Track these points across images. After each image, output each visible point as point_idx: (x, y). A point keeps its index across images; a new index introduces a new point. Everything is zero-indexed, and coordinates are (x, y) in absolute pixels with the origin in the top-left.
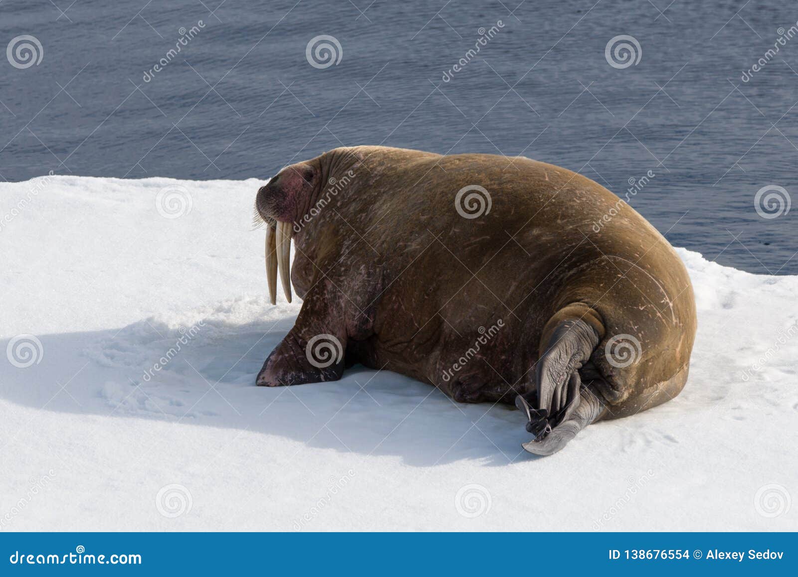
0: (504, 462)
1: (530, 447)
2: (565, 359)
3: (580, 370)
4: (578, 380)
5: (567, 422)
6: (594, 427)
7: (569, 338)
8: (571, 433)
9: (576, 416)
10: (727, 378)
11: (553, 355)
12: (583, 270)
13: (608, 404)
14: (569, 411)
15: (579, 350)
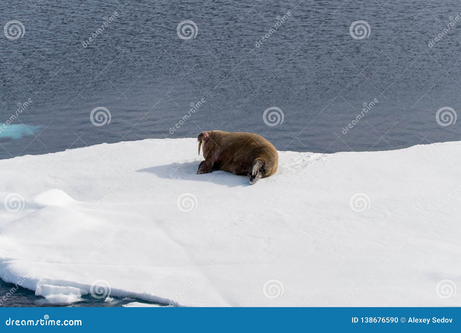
0: (246, 186)
1: (250, 183)
2: (257, 167)
3: (259, 169)
4: (259, 171)
5: (256, 178)
6: (260, 179)
7: (258, 163)
8: (257, 180)
9: (257, 177)
10: (281, 169)
11: (255, 166)
12: (261, 150)
13: (263, 176)
14: (257, 176)
15: (260, 166)
